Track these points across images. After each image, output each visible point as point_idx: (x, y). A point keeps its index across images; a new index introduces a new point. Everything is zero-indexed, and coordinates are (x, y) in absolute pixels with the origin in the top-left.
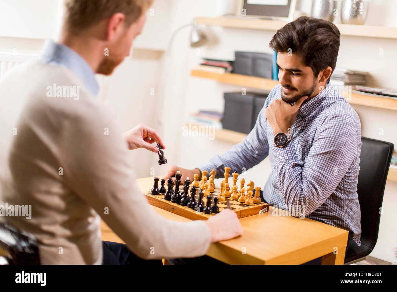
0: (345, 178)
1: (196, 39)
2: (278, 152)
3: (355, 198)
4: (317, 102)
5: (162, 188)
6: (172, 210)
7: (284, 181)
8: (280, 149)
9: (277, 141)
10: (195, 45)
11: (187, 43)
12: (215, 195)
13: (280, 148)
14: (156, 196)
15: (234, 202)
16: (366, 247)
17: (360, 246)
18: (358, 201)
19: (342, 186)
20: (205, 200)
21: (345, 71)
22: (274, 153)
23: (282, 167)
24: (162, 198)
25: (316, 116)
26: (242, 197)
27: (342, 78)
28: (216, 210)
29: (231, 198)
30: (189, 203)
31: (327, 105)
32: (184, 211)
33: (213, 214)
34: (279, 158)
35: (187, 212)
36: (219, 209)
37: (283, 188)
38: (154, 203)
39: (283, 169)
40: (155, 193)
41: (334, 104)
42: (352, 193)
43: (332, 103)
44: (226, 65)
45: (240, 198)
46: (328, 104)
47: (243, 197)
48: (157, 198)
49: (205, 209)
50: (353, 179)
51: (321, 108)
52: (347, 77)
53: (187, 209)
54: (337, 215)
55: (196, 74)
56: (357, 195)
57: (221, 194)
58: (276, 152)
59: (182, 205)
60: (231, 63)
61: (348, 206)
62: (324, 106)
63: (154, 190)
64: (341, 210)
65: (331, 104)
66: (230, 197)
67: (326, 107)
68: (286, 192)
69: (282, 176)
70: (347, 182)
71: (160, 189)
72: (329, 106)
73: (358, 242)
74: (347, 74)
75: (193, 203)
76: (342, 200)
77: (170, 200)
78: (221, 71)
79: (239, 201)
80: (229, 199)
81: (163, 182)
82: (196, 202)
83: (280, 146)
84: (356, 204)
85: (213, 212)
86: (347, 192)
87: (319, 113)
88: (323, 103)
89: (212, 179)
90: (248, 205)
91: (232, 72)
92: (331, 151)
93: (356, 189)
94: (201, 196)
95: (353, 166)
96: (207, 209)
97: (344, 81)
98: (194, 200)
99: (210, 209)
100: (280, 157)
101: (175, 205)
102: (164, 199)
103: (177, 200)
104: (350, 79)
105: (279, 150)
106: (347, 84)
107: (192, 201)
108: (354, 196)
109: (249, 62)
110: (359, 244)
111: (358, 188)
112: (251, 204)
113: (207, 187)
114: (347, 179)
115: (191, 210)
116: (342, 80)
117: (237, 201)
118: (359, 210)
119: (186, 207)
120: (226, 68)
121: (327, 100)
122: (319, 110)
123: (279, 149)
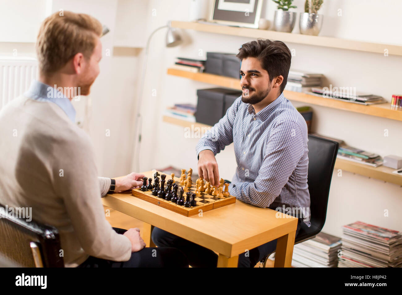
0: (296, 172)
1: (171, 40)
3: (305, 188)
4: (269, 110)
5: (149, 185)
10: (170, 45)
11: (163, 44)
12: (192, 189)
14: (145, 192)
15: (208, 196)
16: (316, 228)
17: (310, 227)
18: (308, 191)
19: (294, 178)
20: (185, 195)
21: (303, 75)
24: (150, 194)
25: (271, 121)
26: (215, 192)
27: (300, 81)
28: (194, 203)
29: (206, 192)
30: (172, 198)
31: (279, 113)
32: (168, 204)
33: (192, 207)
35: (171, 205)
36: (196, 203)
40: (144, 189)
41: (284, 111)
42: (303, 184)
43: (283, 111)
44: (199, 64)
45: (213, 192)
46: (279, 111)
48: (146, 194)
49: (185, 203)
50: (303, 172)
51: (274, 115)
52: (304, 80)
53: (170, 203)
54: (289, 203)
55: (171, 72)
56: (307, 186)
59: (167, 200)
60: (203, 63)
61: (299, 195)
62: (276, 113)
63: (143, 187)
64: (294, 198)
65: (281, 112)
66: (204, 191)
67: (278, 113)
70: (298, 174)
72: (280, 113)
73: (308, 224)
74: (304, 77)
75: (176, 198)
76: (294, 190)
77: (157, 196)
78: (195, 70)
79: (212, 195)
80: (203, 193)
81: (150, 180)
82: (178, 197)
84: (306, 193)
85: (192, 205)
86: (299, 184)
87: (273, 119)
88: (276, 111)
89: (190, 177)
90: (219, 199)
91: (204, 71)
92: (282, 149)
93: (307, 181)
94: (182, 192)
95: (302, 161)
96: (187, 203)
97: (302, 84)
98: (176, 196)
99: (189, 203)
101: (161, 200)
102: (152, 195)
103: (163, 196)
104: (307, 82)
106: (304, 86)
107: (175, 197)
108: (305, 186)
109: (220, 62)
110: (309, 225)
111: (308, 180)
112: (222, 198)
113: (186, 184)
114: (298, 172)
115: (174, 204)
116: (300, 83)
118: (309, 198)
119: (170, 201)
120: (198, 68)
121: (279, 108)
122: (273, 117)
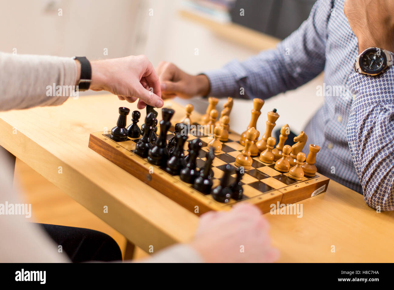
2: (363, 83)
5: (132, 127)
6: (149, 179)
7: (367, 142)
8: (368, 80)
9: (365, 63)
12: (229, 147)
13: (369, 78)
14: (120, 143)
15: (268, 170)
22: (354, 83)
23: (368, 115)
24: (132, 151)
26: (283, 162)
28: (238, 191)
29: (262, 158)
30: (183, 172)
34: (364, 96)
37: (362, 155)
38: (114, 158)
39: (369, 120)
40: (117, 136)
45: (278, 163)
47: (285, 161)
48: (120, 149)
53: (177, 182)
57: (246, 154)
58: (359, 83)
59: (169, 173)
63: (118, 131)
68: (369, 164)
69: (365, 133)
71: (128, 129)
75: (192, 173)
77: (146, 158)
79: (275, 167)
80: (258, 162)
81: (136, 116)
82: (199, 171)
83: (368, 74)
90: (294, 181)
98: (194, 166)
99: (227, 191)
100: (365, 94)
101: (155, 170)
102: (135, 153)
105: (366, 81)
107: (191, 168)
112: (301, 179)
117: (272, 166)
119: (177, 178)
123: (366, 78)
